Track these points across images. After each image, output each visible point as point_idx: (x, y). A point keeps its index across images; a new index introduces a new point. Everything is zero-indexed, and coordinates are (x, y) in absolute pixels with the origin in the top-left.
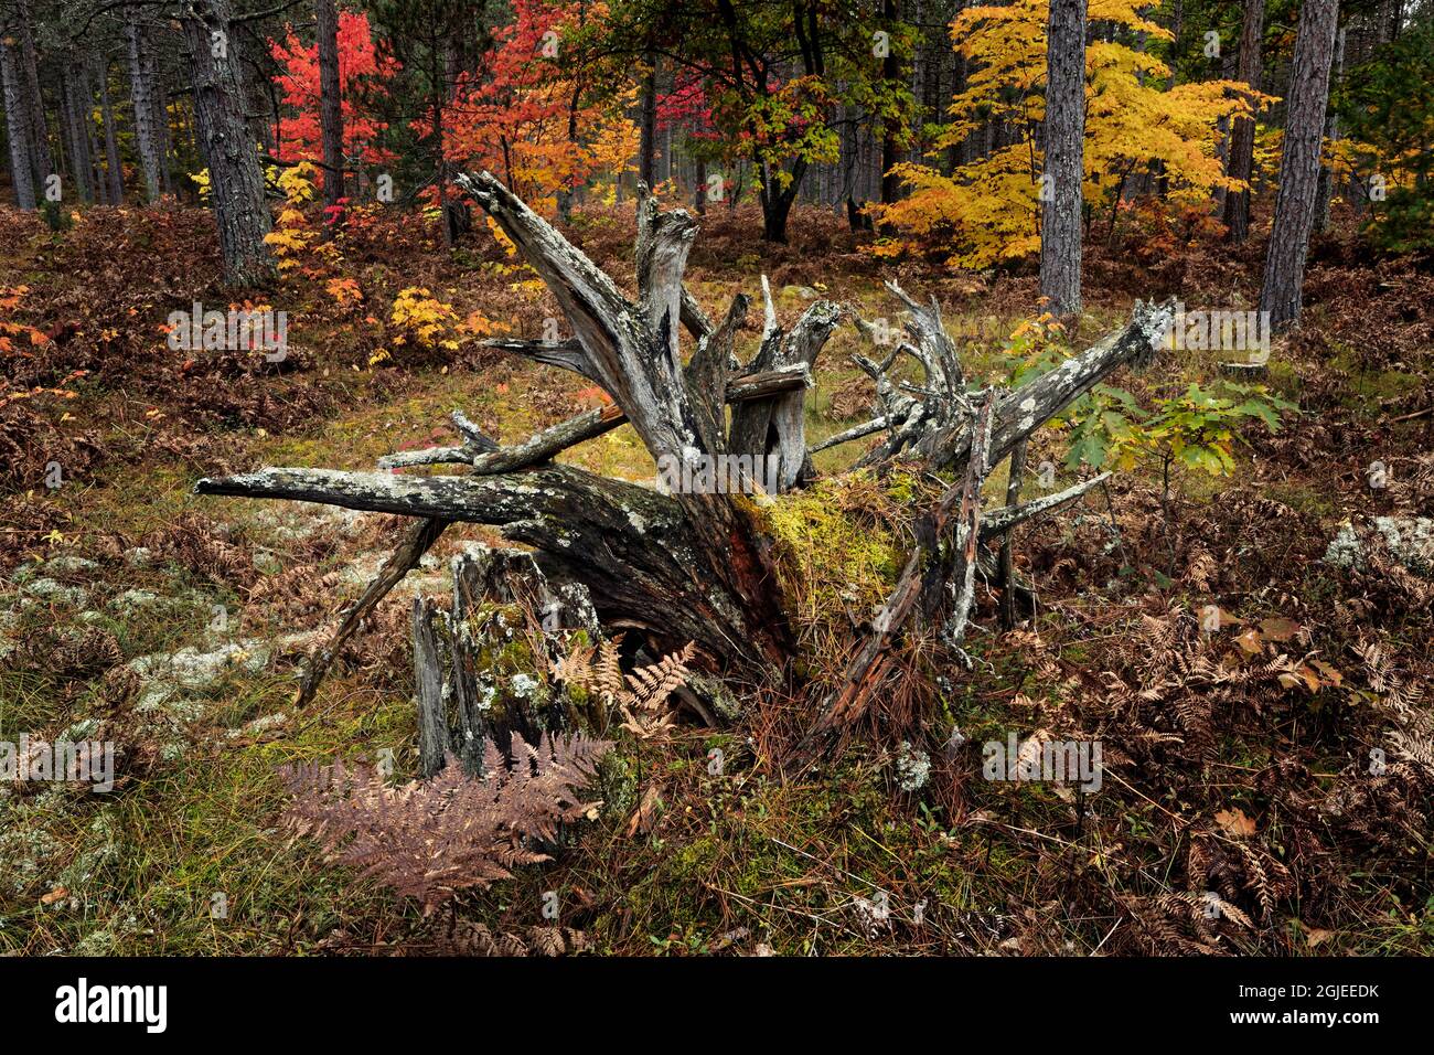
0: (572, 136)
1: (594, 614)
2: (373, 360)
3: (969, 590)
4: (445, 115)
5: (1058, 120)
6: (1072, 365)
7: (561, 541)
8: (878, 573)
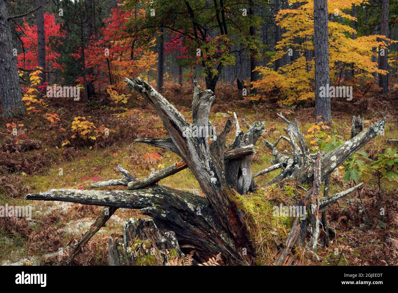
0: (132, 58)
1: (177, 243)
2: (64, 144)
3: (318, 230)
4: (85, 51)
5: (319, 50)
6: (349, 143)
7: (163, 215)
8: (284, 224)
